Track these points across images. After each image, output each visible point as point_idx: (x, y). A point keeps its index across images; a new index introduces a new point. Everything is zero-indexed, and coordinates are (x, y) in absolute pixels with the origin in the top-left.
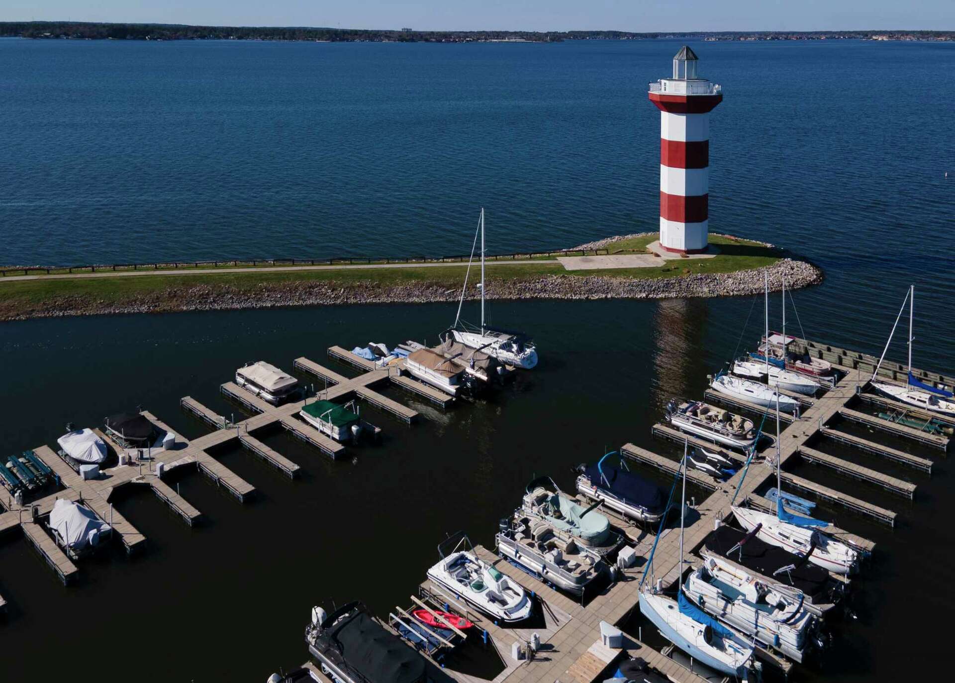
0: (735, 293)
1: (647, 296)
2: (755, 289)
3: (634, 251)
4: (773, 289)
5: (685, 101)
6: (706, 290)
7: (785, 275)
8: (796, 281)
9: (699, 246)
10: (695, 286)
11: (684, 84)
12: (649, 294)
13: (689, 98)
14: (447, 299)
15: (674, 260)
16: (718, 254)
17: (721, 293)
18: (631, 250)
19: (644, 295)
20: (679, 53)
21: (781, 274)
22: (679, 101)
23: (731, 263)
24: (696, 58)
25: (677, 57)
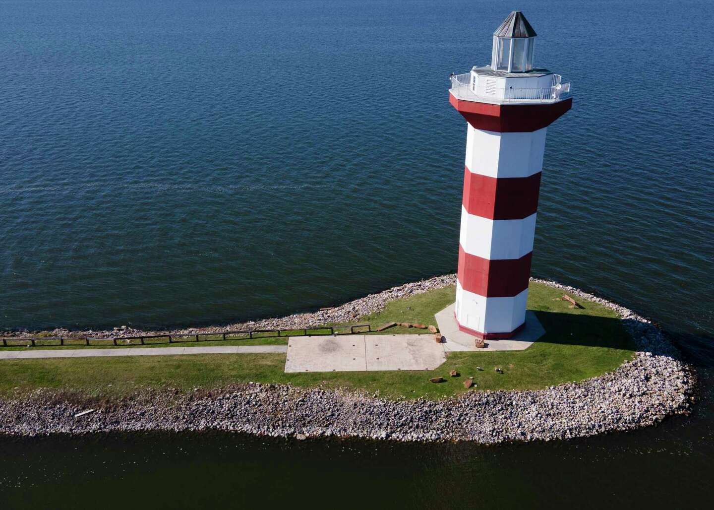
0: (536, 435)
1: (388, 436)
2: (571, 430)
3: (411, 326)
4: (603, 429)
5: (497, 113)
6: (487, 427)
7: (631, 396)
8: (647, 411)
9: (508, 328)
10: (473, 419)
11: (501, 82)
12: (392, 433)
13: (504, 108)
14: (71, 430)
15: (461, 353)
16: (535, 342)
17: (512, 436)
18: (407, 324)
19: (383, 434)
20: (503, 25)
21: (624, 395)
22: (490, 113)
23: (550, 362)
24: (531, 33)
25: (496, 33)
